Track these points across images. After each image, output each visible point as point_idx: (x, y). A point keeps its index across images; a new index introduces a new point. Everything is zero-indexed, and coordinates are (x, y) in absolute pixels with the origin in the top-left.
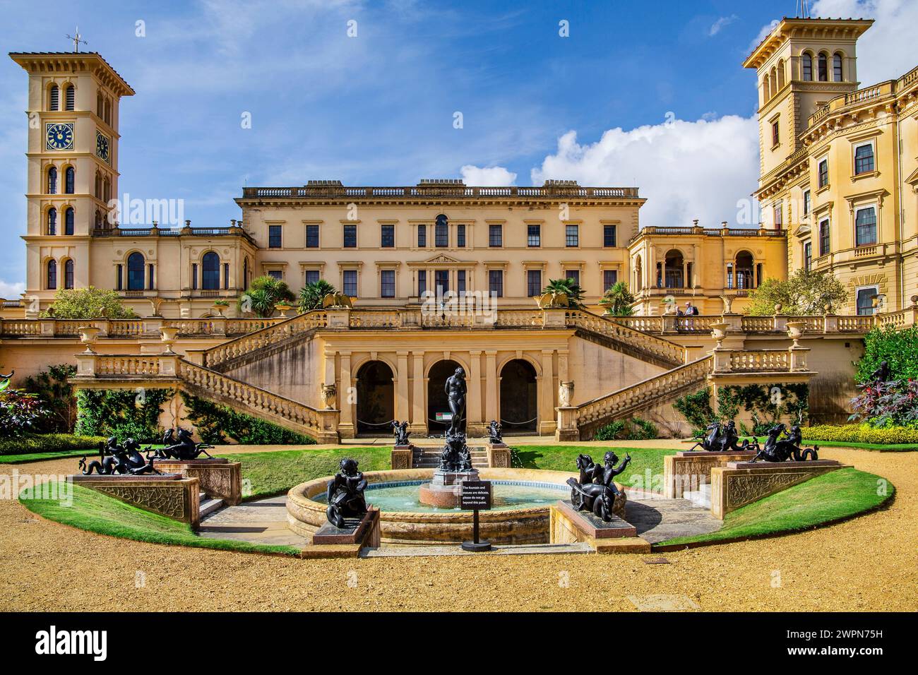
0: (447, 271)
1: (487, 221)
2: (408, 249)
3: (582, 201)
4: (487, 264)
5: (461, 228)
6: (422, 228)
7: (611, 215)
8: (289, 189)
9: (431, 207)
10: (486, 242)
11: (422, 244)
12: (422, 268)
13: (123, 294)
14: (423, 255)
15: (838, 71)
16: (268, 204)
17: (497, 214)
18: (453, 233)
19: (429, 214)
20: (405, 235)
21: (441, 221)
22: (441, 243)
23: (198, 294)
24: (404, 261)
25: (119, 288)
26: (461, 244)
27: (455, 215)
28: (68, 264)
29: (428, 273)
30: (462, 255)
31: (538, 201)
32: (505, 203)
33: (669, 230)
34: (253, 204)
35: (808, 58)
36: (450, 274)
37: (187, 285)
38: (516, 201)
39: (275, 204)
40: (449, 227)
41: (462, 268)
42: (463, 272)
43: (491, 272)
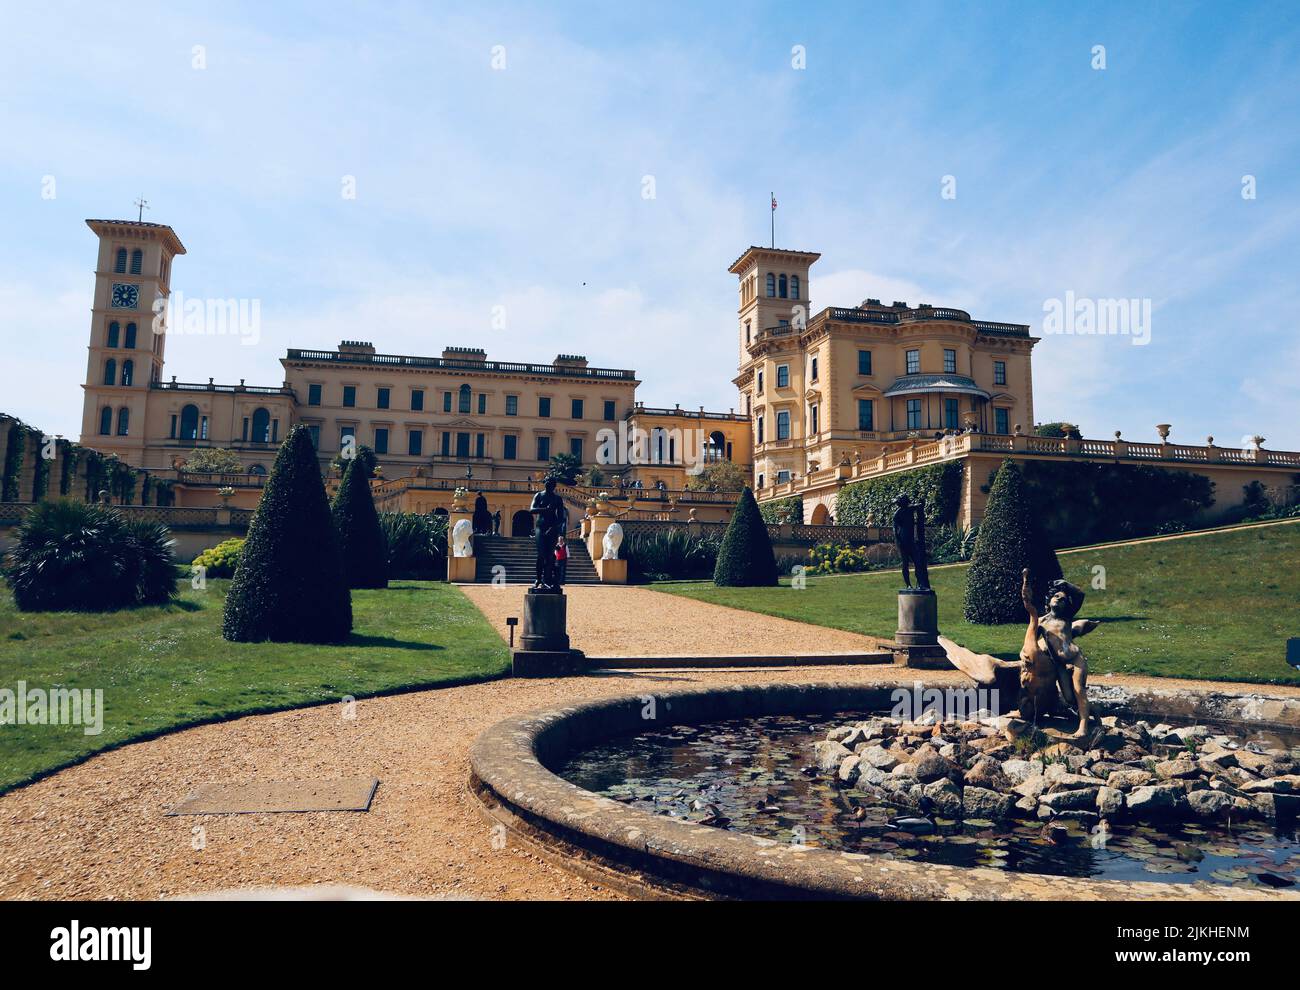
0: (468, 435)
1: (504, 392)
2: (435, 413)
3: (586, 380)
4: (503, 429)
5: (482, 397)
6: (448, 395)
7: (611, 392)
8: (330, 353)
9: (457, 377)
10: (502, 410)
11: (447, 409)
12: (447, 430)
13: (176, 442)
14: (446, 419)
15: (795, 290)
16: (311, 365)
17: (513, 386)
18: (475, 401)
19: (455, 383)
20: (432, 400)
21: (465, 390)
22: (465, 410)
23: (248, 445)
24: (430, 423)
25: (173, 437)
26: (482, 411)
27: (477, 384)
28: (124, 412)
29: (451, 436)
30: (482, 420)
31: (549, 377)
32: (521, 378)
33: (655, 412)
34: (297, 365)
35: (771, 277)
36: (471, 436)
37: (239, 436)
38: (530, 376)
39: (317, 366)
40: (472, 396)
41: (481, 432)
42: (483, 435)
43: (507, 437)
